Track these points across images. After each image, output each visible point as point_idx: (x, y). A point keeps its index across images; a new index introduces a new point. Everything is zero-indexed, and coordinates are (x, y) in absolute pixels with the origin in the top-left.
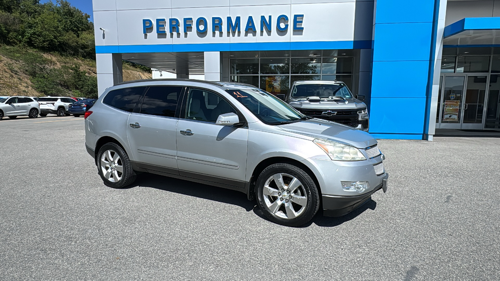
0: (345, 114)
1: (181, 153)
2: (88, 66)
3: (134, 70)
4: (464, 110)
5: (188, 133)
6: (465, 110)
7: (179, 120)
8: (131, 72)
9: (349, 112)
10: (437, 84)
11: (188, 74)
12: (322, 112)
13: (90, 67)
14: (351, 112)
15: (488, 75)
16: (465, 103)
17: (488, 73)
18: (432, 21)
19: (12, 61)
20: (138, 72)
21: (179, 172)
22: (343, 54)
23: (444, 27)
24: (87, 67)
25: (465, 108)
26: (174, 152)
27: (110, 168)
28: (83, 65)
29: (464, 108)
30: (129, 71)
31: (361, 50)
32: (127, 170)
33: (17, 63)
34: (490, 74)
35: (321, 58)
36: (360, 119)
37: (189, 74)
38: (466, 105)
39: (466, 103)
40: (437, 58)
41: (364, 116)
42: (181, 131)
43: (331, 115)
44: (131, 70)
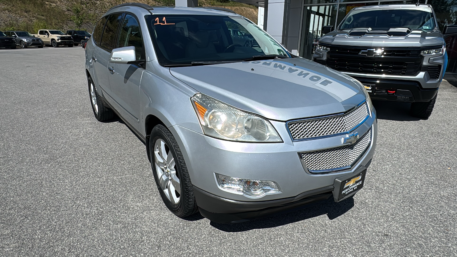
0: (397, 55)
2: (210, 4)
3: (248, 7)
8: (244, 9)
9: (405, 51)
12: (360, 50)
13: (211, 5)
14: (410, 51)
19: (156, 3)
20: (251, 8)
24: (209, 6)
28: (206, 4)
30: (243, 8)
33: (159, 4)
36: (425, 63)
41: (434, 60)
43: (373, 55)
44: (245, 7)
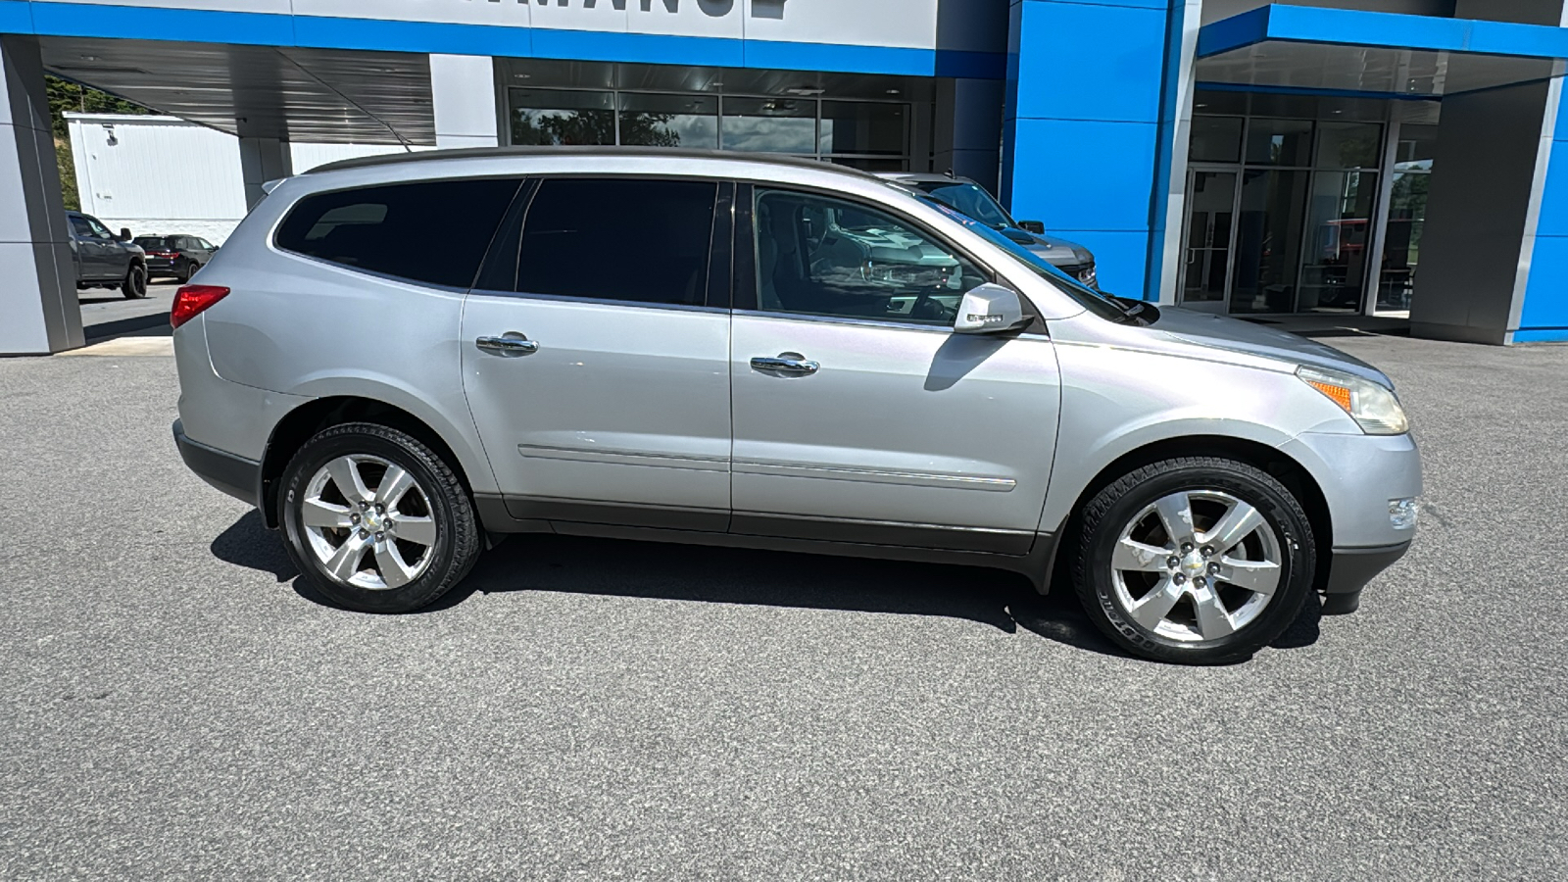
1: (746, 448)
4: (1186, 266)
5: (788, 367)
6: (1189, 265)
7: (735, 319)
10: (1180, 193)
11: (287, 141)
15: (1240, 170)
16: (1188, 246)
17: (1238, 165)
18: (1166, 6)
21: (731, 520)
22: (888, 92)
23: (1198, 26)
25: (1190, 259)
26: (719, 446)
27: (355, 530)
29: (1186, 260)
31: (957, 80)
32: (459, 533)
34: (1243, 167)
35: (816, 101)
37: (291, 139)
38: (1190, 252)
39: (1190, 246)
40: (1182, 116)
42: (755, 363)
